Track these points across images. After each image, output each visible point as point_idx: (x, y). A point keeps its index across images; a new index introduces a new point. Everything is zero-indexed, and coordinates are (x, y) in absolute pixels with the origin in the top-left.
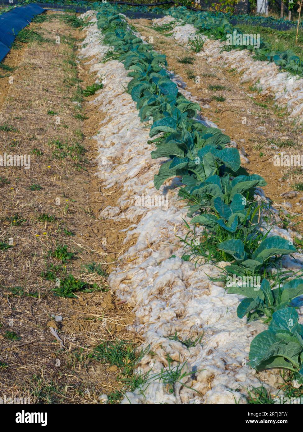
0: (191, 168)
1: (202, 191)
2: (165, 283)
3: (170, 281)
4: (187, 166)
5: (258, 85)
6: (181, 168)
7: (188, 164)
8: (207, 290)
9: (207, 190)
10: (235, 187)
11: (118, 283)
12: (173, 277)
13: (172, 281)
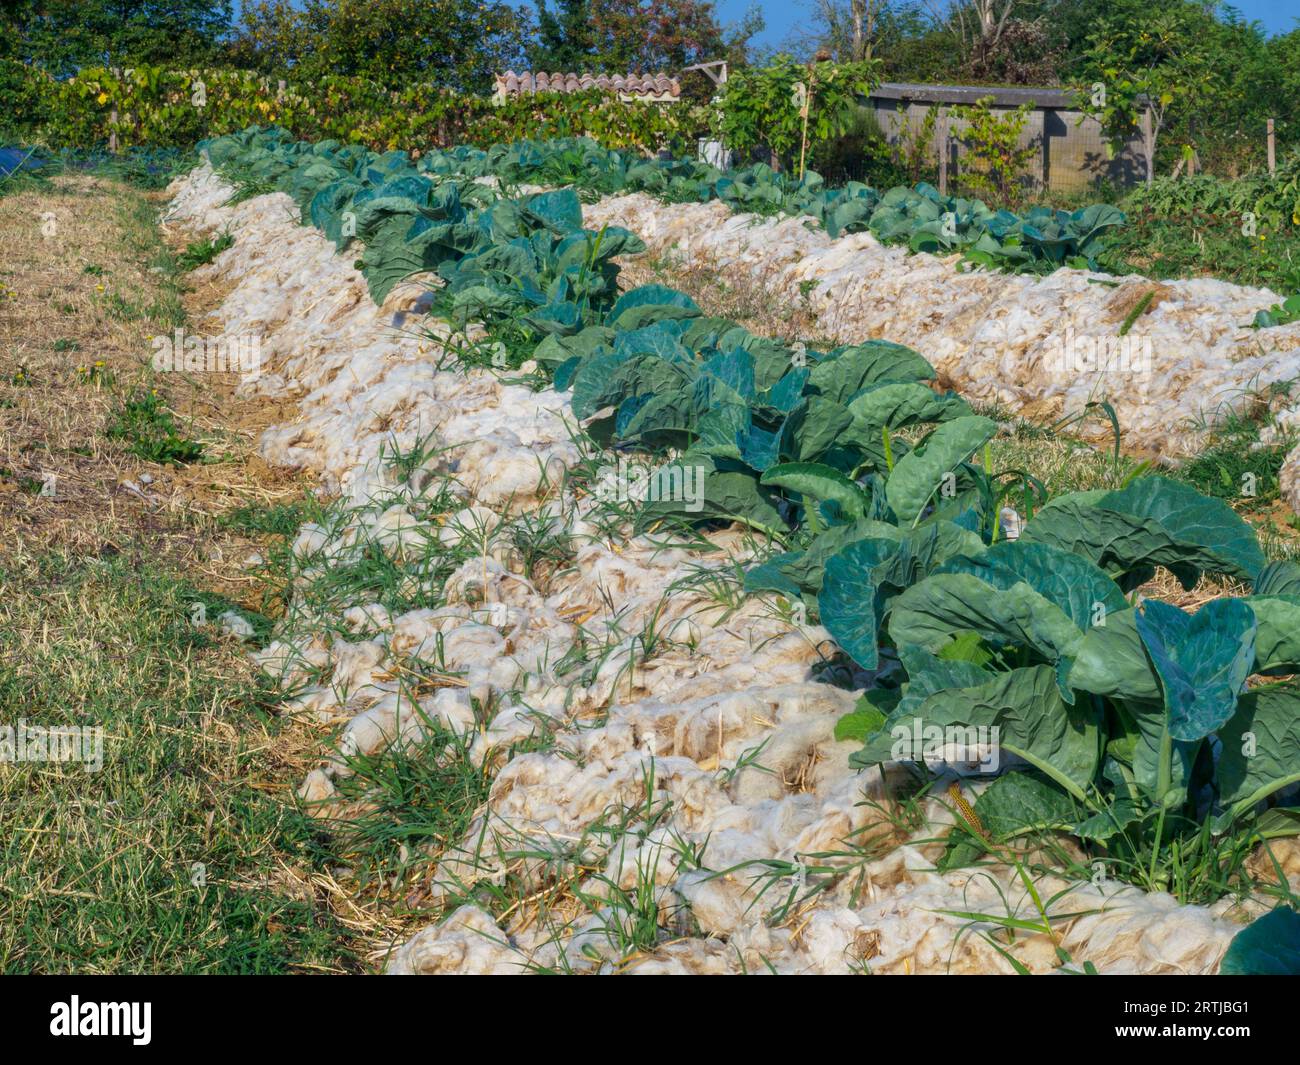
0: (461, 242)
1: (484, 263)
2: (394, 404)
3: (404, 401)
4: (450, 234)
5: (674, 253)
6: (435, 239)
7: (451, 230)
8: (490, 398)
9: (497, 261)
10: (565, 255)
11: (283, 446)
12: (414, 394)
13: (411, 401)
